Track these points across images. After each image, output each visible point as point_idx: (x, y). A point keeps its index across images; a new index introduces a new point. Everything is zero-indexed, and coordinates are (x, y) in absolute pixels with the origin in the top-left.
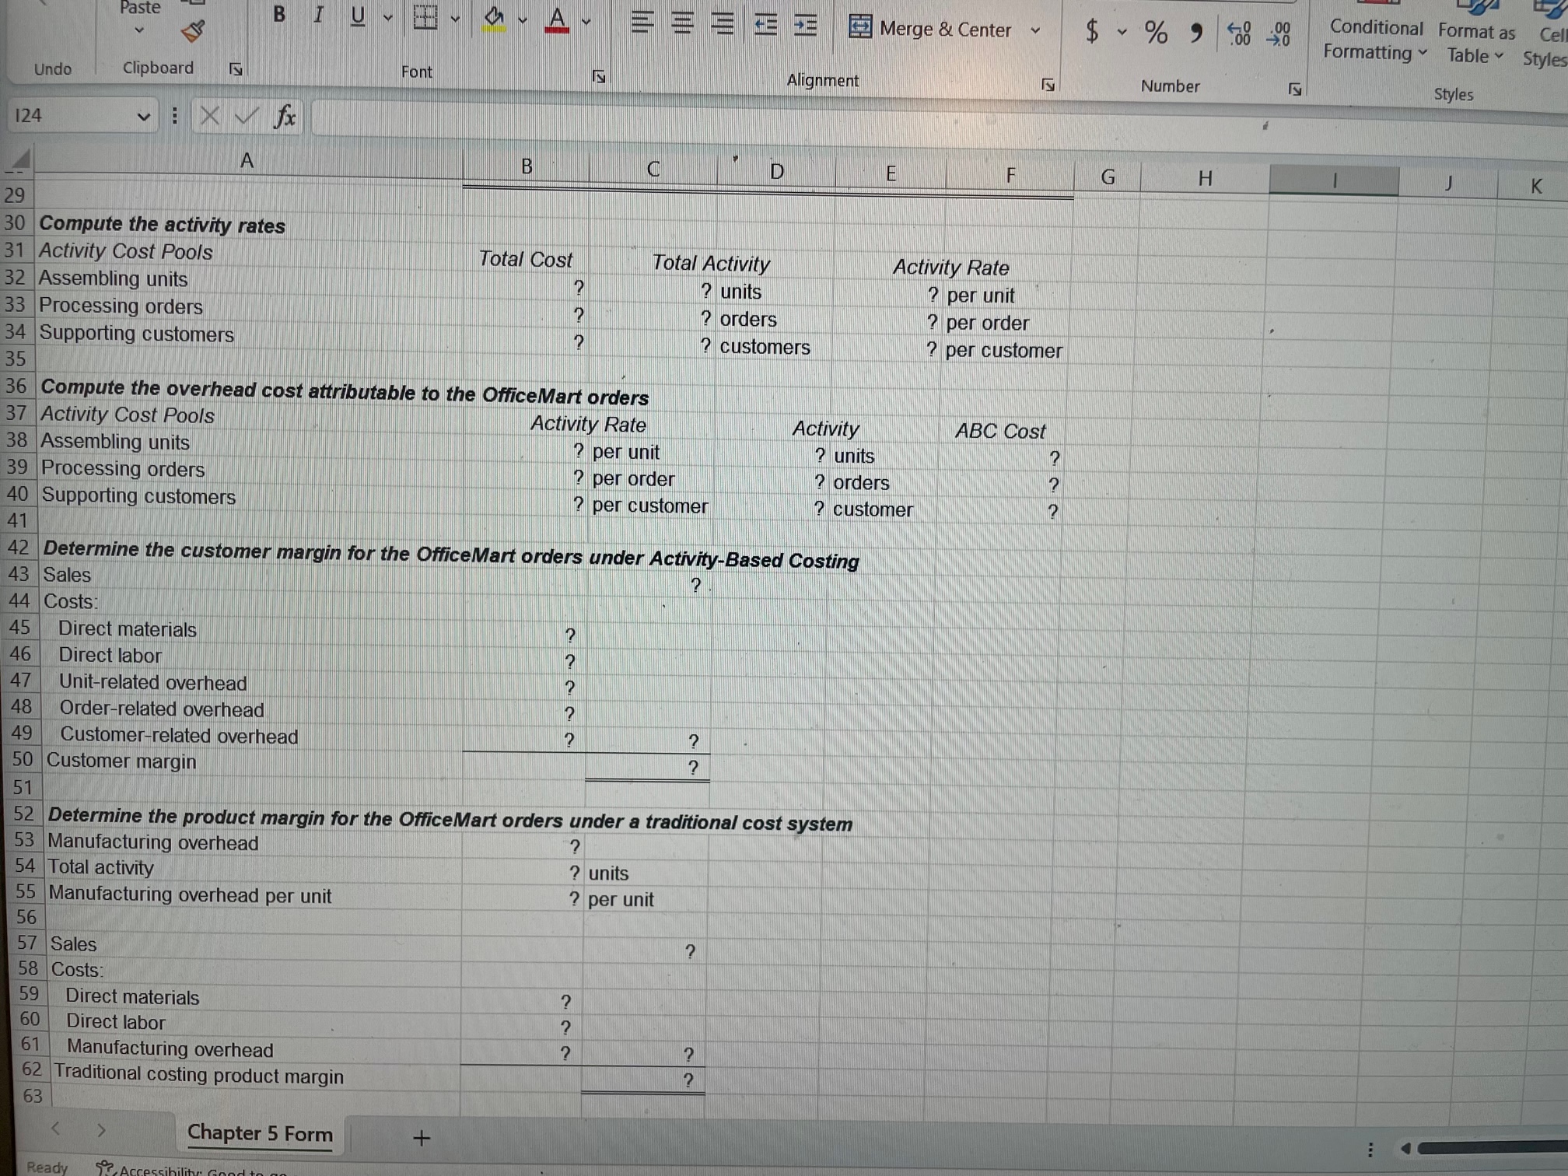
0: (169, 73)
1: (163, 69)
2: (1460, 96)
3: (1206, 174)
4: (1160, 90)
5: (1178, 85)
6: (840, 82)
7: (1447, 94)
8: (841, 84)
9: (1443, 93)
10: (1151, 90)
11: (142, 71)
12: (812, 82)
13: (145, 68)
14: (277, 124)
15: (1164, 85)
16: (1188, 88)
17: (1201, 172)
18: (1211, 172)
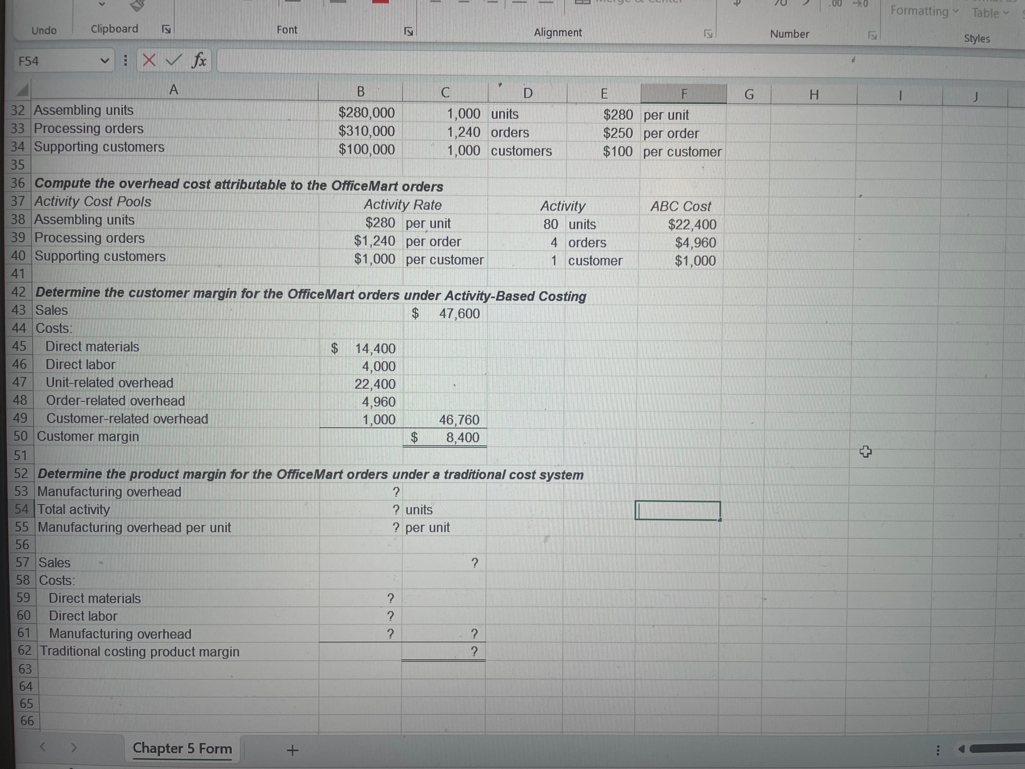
0: (122, 32)
1: (118, 29)
2: (981, 40)
3: (814, 92)
4: (783, 37)
5: (795, 33)
6: (569, 33)
7: (973, 38)
8: (570, 35)
9: (970, 38)
10: (777, 37)
11: (104, 31)
12: (551, 33)
13: (106, 29)
14: (194, 66)
15: (786, 33)
16: (801, 35)
17: (811, 91)
18: (817, 91)
